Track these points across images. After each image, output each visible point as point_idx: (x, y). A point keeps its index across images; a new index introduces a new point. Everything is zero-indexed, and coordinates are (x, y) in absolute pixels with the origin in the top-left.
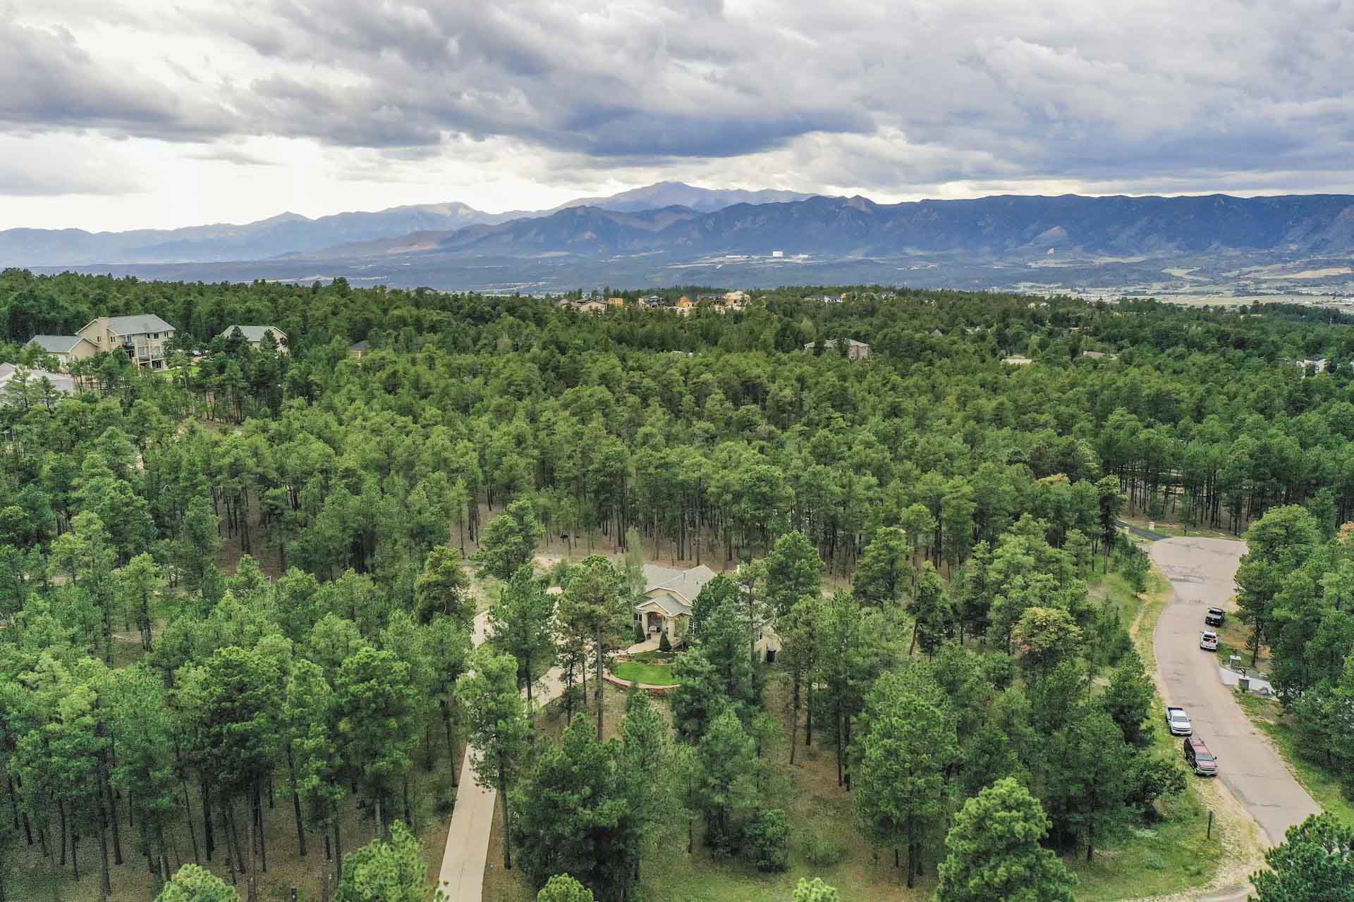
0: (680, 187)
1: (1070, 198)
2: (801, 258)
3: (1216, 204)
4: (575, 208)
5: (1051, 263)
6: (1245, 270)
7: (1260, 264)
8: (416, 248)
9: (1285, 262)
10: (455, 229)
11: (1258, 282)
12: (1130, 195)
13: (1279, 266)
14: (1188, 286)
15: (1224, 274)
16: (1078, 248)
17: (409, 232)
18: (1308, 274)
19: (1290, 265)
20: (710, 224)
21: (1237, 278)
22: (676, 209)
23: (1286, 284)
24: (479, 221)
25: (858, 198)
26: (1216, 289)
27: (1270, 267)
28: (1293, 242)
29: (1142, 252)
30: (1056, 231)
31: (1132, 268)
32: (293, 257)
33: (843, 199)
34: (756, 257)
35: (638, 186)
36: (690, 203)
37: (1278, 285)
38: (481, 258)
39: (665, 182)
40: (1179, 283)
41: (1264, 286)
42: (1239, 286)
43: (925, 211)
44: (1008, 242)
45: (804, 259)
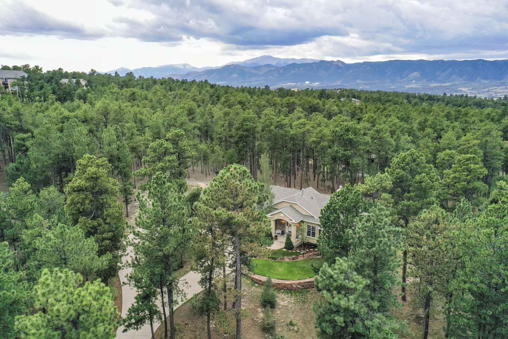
0: (270, 57)
1: (421, 61)
2: (316, 84)
3: (479, 63)
4: (230, 65)
5: (414, 86)
6: (491, 88)
7: (497, 86)
9: (507, 85)
10: (185, 73)
13: (504, 87)
15: (483, 90)
16: (424, 80)
22: (268, 66)
24: (194, 70)
25: (339, 61)
27: (501, 87)
29: (449, 82)
30: (415, 74)
33: (333, 61)
34: (299, 84)
35: (255, 57)
36: (274, 64)
39: (265, 56)
43: (365, 66)
44: (396, 78)
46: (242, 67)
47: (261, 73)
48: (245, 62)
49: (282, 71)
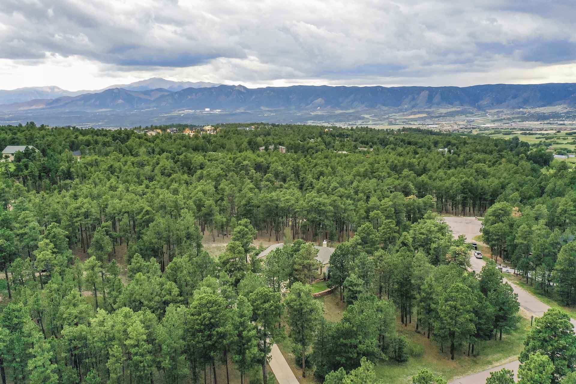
0: (161, 80)
1: (324, 87)
2: (217, 111)
3: (378, 90)
5: (319, 113)
6: (390, 115)
7: (395, 113)
8: (34, 107)
9: (404, 112)
10: (54, 99)
11: (396, 120)
12: (347, 86)
13: (402, 113)
14: (371, 122)
15: (383, 117)
16: (329, 107)
17: (29, 100)
18: (412, 117)
19: (405, 113)
21: (388, 118)
22: (160, 90)
23: (405, 120)
24: (65, 94)
25: (240, 86)
26: (381, 122)
27: (399, 114)
28: (406, 104)
29: (352, 108)
30: (319, 100)
31: (350, 115)
33: (234, 86)
34: (198, 111)
35: (142, 80)
36: (166, 87)
37: (403, 120)
38: (68, 112)
40: (368, 120)
41: (398, 121)
42: (389, 121)
43: (268, 91)
44: (301, 105)
45: (219, 112)
46: (128, 91)
47: (152, 99)
48: (130, 86)
49: (177, 96)
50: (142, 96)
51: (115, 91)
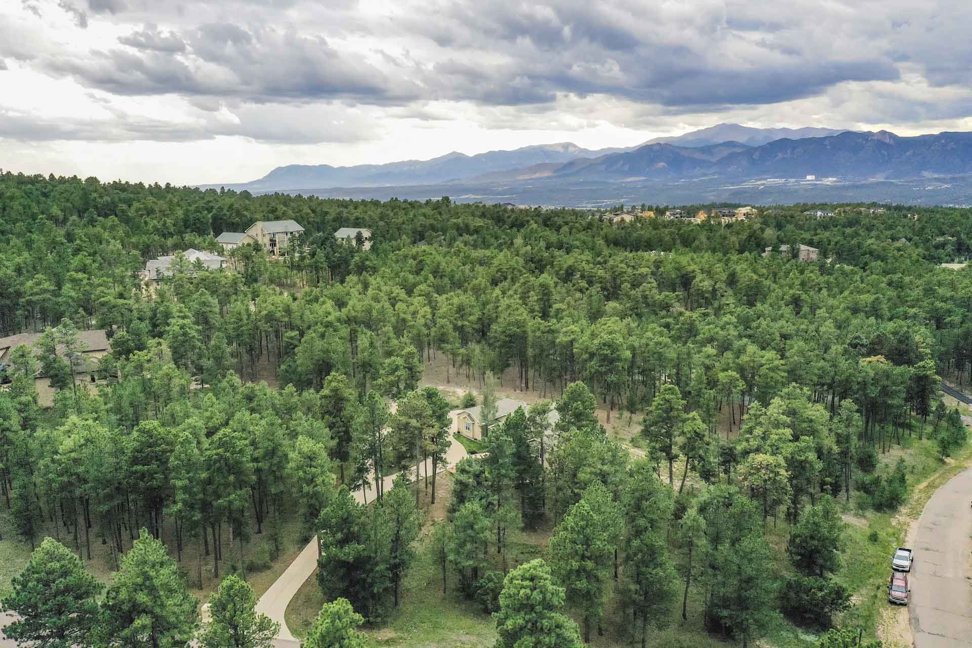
0: (735, 127)
2: (829, 181)
4: (652, 145)
8: (537, 175)
10: (565, 162)
17: (534, 164)
20: (756, 156)
22: (730, 144)
24: (583, 155)
25: (883, 133)
32: (456, 182)
33: (870, 133)
34: (793, 180)
35: (701, 128)
36: (742, 139)
38: (582, 182)
39: (723, 124)
43: (943, 141)
45: (832, 182)
46: (677, 147)
47: (714, 160)
48: (681, 139)
49: (758, 153)
50: (698, 156)
51: (654, 148)
